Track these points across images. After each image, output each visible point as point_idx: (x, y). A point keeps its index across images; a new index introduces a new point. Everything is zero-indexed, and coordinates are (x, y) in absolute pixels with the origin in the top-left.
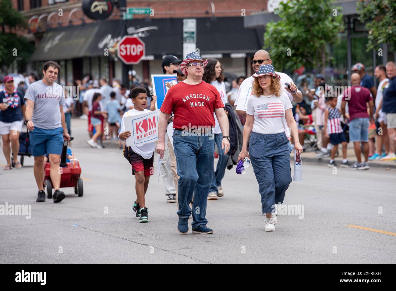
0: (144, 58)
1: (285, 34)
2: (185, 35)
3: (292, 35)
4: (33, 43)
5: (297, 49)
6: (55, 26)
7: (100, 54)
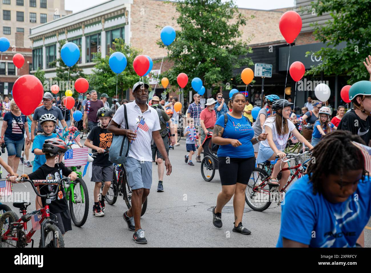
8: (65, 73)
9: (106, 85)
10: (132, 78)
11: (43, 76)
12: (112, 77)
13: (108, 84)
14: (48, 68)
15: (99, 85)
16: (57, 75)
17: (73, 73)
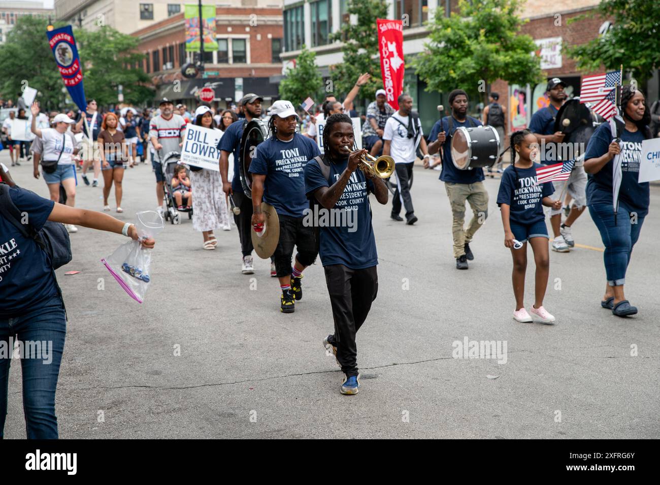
0: (215, 99)
1: (290, 87)
2: (236, 87)
3: (295, 87)
4: (155, 91)
5: (297, 95)
6: (166, 81)
7: (192, 97)
8: (361, 55)
9: (453, 75)
10: (508, 58)
11: (312, 61)
12: (466, 56)
13: (458, 72)
14: (315, 46)
15: (438, 76)
16: (345, 59)
17: (376, 54)
